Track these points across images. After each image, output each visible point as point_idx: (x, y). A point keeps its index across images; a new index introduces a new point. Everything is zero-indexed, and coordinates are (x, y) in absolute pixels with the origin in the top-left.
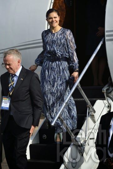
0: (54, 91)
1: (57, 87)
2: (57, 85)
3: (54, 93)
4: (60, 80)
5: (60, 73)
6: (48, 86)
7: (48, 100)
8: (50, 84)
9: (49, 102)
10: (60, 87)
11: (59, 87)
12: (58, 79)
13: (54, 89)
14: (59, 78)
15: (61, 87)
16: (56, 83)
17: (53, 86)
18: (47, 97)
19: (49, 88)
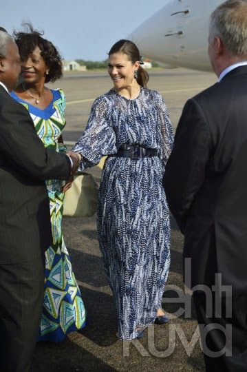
0: (134, 226)
1: (141, 216)
2: (142, 211)
3: (135, 231)
4: (149, 200)
5: (150, 185)
6: (121, 216)
7: (123, 250)
8: (127, 211)
9: (124, 253)
10: (147, 215)
11: (144, 217)
12: (143, 200)
13: (135, 223)
14: (146, 197)
15: (149, 216)
16: (138, 209)
17: (133, 216)
18: (121, 241)
19: (124, 220)
